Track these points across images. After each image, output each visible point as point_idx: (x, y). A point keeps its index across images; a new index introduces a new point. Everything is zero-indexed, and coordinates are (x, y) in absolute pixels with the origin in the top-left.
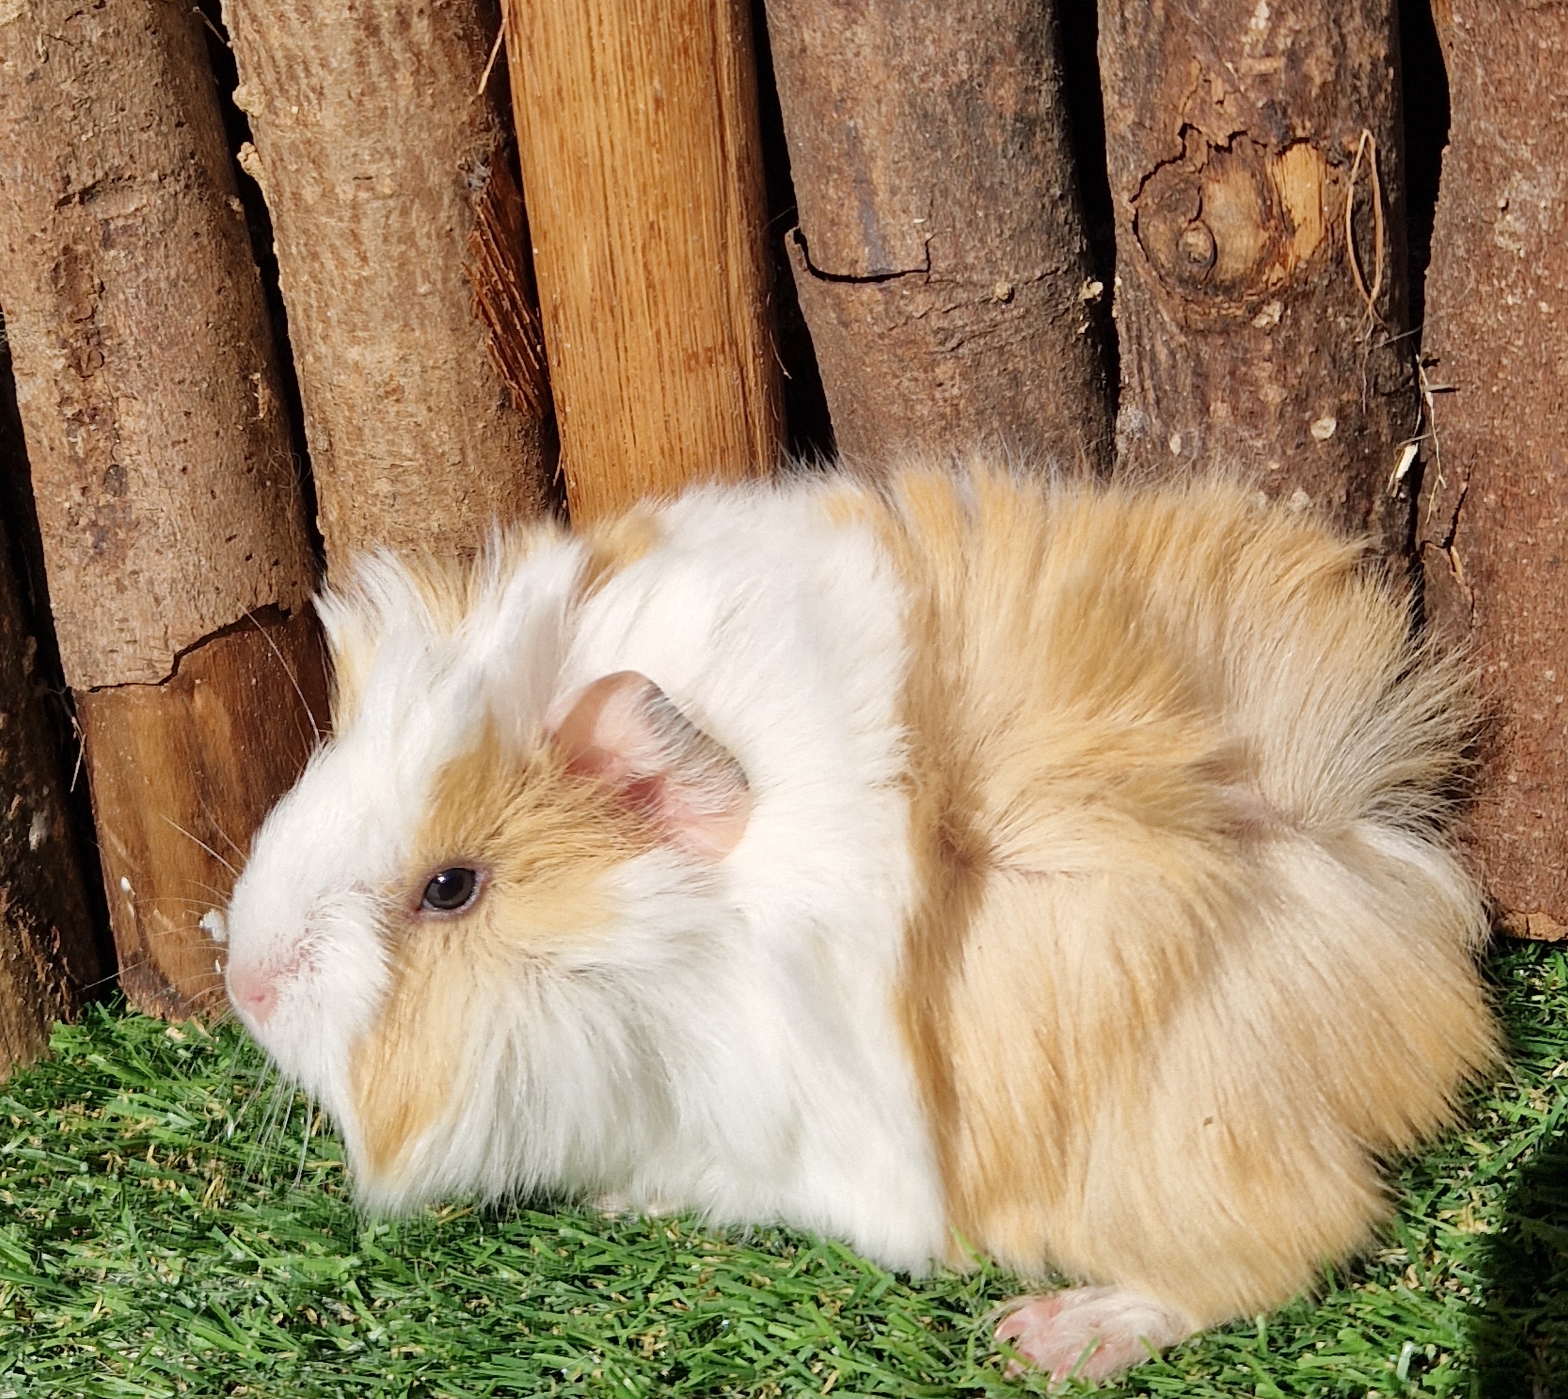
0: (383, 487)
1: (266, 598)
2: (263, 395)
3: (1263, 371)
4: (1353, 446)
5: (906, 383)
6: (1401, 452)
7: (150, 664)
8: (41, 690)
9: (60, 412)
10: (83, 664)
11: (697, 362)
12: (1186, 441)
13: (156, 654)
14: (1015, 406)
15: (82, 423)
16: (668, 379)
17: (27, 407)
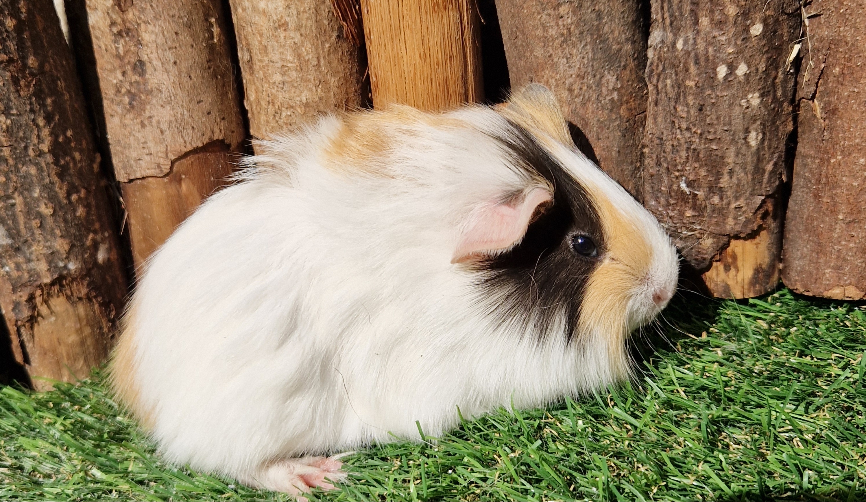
0: (278, 78)
1: (218, 136)
2: (216, 30)
4: (770, 40)
5: (544, 17)
6: (792, 48)
7: (159, 166)
8: (103, 183)
9: (111, 30)
10: (124, 168)
11: (438, 7)
12: (686, 42)
13: (162, 161)
14: (599, 30)
15: (122, 36)
16: (424, 16)
17: (93, 28)
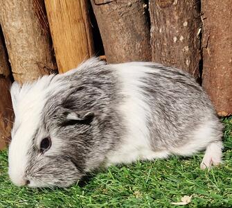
3: (175, 13)
5: (114, 23)
6: (198, 30)
11: (76, 22)
12: (162, 30)
14: (133, 27)
16: (71, 25)
